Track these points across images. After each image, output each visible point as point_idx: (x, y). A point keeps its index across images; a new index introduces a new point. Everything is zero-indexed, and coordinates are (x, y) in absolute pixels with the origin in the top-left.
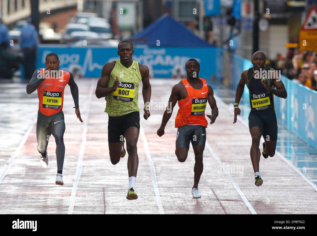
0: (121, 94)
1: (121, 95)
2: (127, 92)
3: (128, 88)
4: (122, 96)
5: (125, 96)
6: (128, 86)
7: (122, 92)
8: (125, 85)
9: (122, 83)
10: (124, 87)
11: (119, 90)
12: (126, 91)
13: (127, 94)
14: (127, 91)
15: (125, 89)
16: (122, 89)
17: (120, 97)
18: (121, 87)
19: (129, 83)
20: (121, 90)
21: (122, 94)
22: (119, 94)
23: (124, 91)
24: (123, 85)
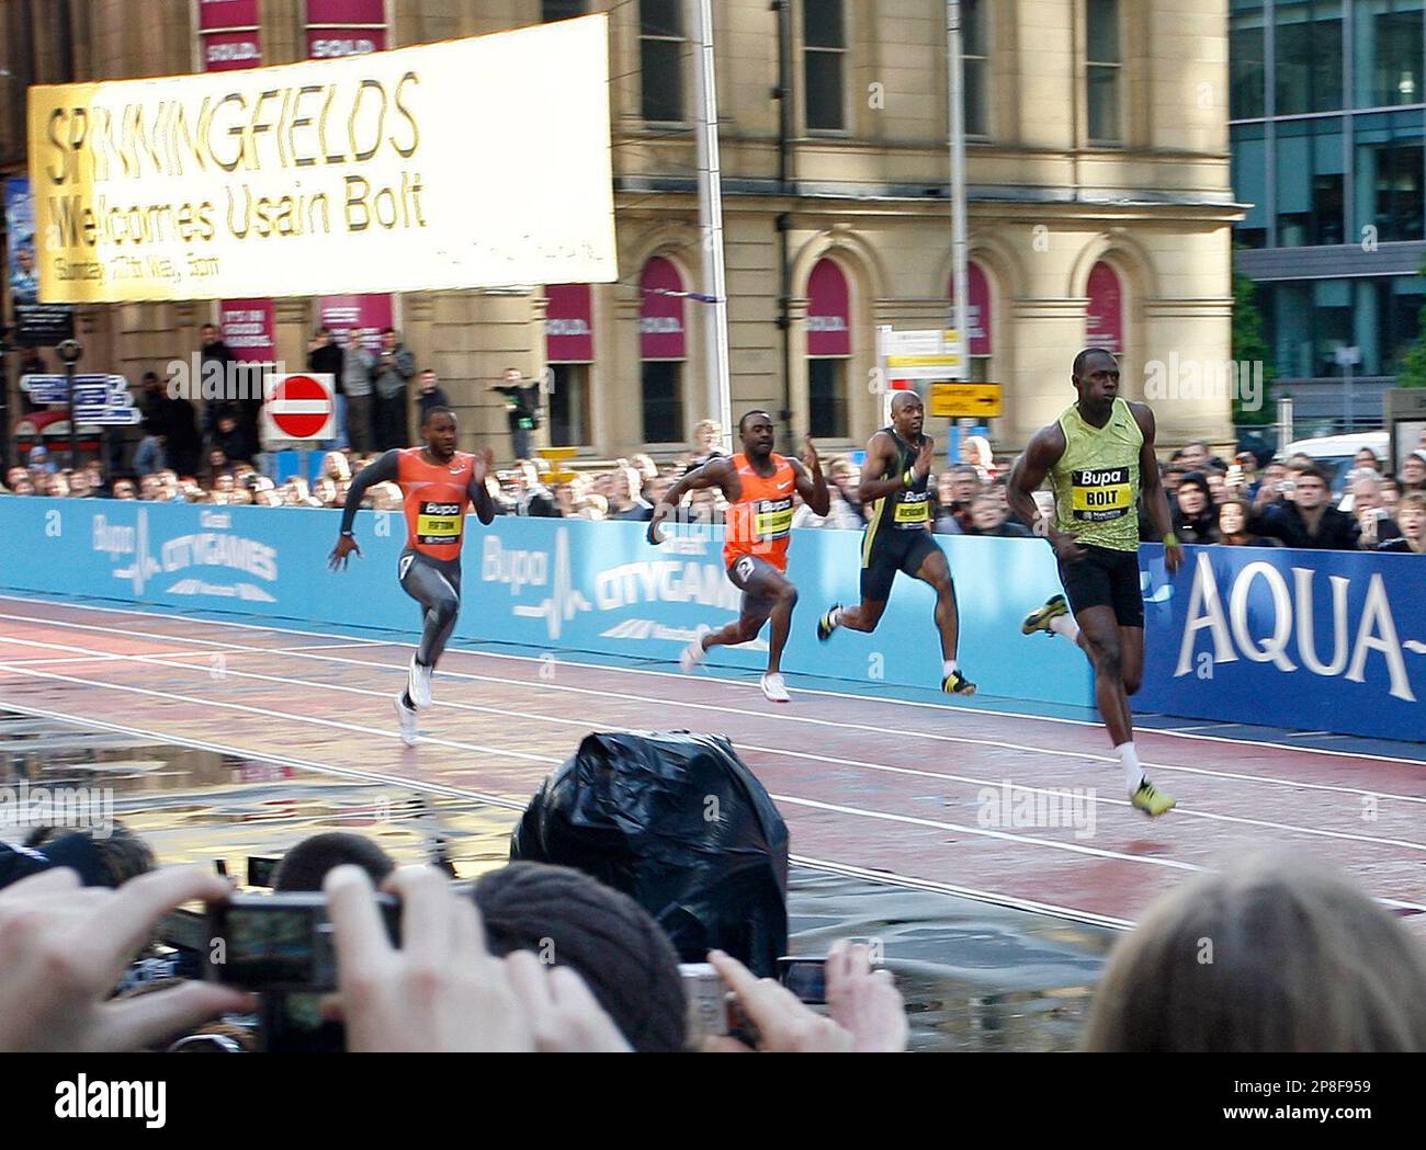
0: (1093, 504)
1: (1096, 507)
2: (1111, 495)
3: (1111, 483)
4: (1101, 508)
5: (1105, 507)
6: (1111, 477)
7: (1095, 498)
8: (1102, 478)
9: (1093, 472)
10: (1099, 485)
11: (1088, 494)
13: (1111, 500)
14: (1111, 492)
15: (1104, 489)
16: (1095, 490)
17: (1092, 512)
18: (1092, 485)
19: (1110, 471)
20: (1093, 494)
21: (1099, 503)
22: (1089, 503)
23: (1102, 493)
24: (1096, 479)
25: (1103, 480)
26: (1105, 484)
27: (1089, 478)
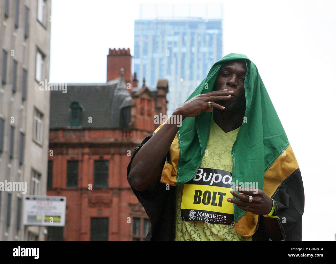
0: (199, 202)
1: (201, 207)
2: (218, 197)
3: (220, 185)
4: (204, 208)
5: (209, 208)
6: (222, 179)
7: (202, 197)
8: (213, 178)
10: (208, 183)
11: (197, 192)
12: (215, 193)
13: (217, 201)
14: (219, 193)
15: (212, 189)
16: (203, 188)
17: (197, 211)
18: (201, 182)
20: (200, 192)
21: (204, 203)
22: (195, 202)
23: (210, 193)
24: (207, 178)
25: (213, 180)
26: (215, 184)
27: (200, 175)
